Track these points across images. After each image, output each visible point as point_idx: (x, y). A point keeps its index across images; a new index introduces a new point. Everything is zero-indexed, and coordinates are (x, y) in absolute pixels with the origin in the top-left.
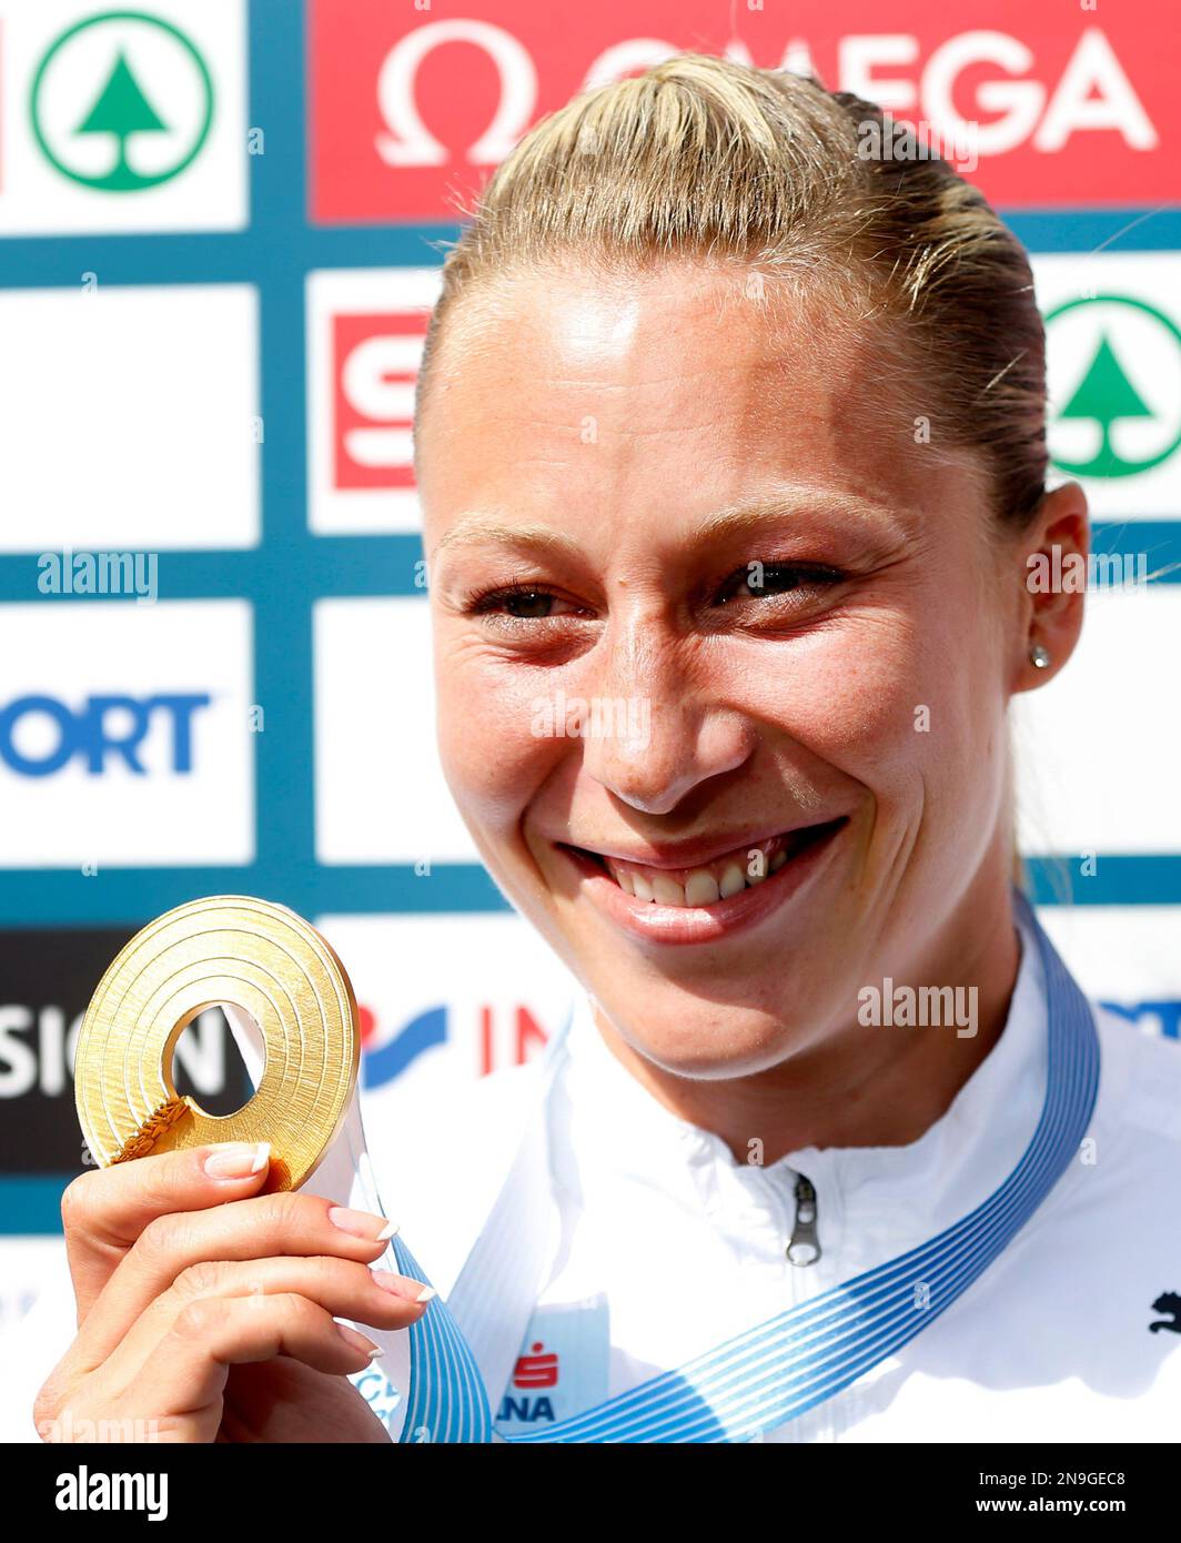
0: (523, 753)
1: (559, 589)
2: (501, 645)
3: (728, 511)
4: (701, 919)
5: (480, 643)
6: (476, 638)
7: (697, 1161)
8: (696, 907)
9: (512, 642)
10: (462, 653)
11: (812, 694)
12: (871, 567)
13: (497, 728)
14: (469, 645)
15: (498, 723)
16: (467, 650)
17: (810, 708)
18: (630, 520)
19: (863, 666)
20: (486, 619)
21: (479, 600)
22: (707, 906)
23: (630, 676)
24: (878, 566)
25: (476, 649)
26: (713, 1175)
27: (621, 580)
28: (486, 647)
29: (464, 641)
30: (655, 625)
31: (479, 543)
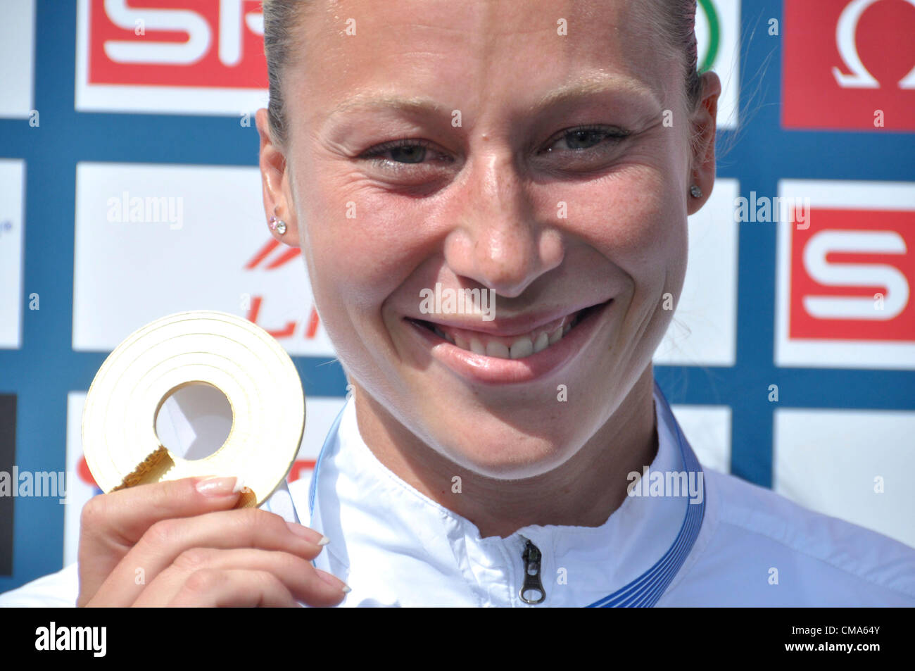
0: (402, 255)
1: (429, 141)
2: (382, 181)
3: (562, 89)
4: (519, 367)
5: (366, 179)
6: (360, 175)
7: (453, 536)
8: (518, 359)
9: (390, 179)
10: (350, 186)
11: (610, 216)
12: (643, 128)
13: (383, 238)
14: (354, 180)
15: (384, 234)
16: (353, 184)
17: (608, 225)
18: (493, 94)
19: (643, 196)
20: (373, 163)
21: (366, 150)
22: (524, 359)
23: (495, 202)
24: (646, 128)
25: (361, 183)
26: (463, 545)
27: (484, 135)
28: (370, 182)
29: (351, 177)
30: (509, 167)
31: (376, 110)
